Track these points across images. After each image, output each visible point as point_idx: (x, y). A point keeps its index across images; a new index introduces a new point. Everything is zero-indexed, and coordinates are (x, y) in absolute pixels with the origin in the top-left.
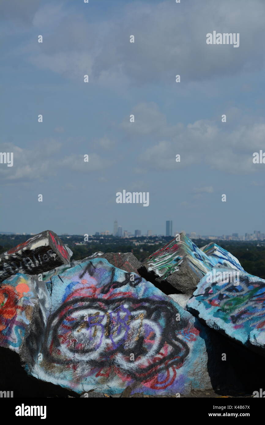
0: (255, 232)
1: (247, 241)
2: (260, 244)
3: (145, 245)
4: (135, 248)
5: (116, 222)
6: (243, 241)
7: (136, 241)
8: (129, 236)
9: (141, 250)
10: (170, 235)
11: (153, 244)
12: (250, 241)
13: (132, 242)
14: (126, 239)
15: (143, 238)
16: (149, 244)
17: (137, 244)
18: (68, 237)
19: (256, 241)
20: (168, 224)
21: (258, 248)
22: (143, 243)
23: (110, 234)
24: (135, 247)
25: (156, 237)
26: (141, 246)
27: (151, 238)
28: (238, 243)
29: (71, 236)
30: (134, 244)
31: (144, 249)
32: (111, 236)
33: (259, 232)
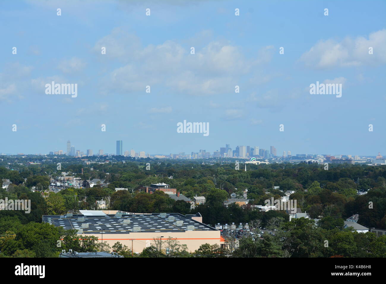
0: (200, 151)
1: (193, 160)
2: (205, 163)
3: (95, 164)
4: (86, 167)
5: (69, 142)
6: (189, 159)
7: (87, 160)
8: (82, 155)
9: (92, 169)
10: (120, 154)
11: (103, 163)
12: (196, 159)
13: (84, 161)
14: (79, 158)
15: (94, 158)
16: (100, 163)
17: (88, 163)
18: (23, 157)
19: (201, 159)
20: (119, 143)
21: (202, 166)
22: (94, 162)
23: (63, 153)
24: (87, 165)
25: (107, 156)
26: (92, 165)
27: (101, 157)
28: (184, 161)
29: (26, 155)
30: (86, 163)
31: (95, 168)
32: (65, 155)
33: (205, 151)
